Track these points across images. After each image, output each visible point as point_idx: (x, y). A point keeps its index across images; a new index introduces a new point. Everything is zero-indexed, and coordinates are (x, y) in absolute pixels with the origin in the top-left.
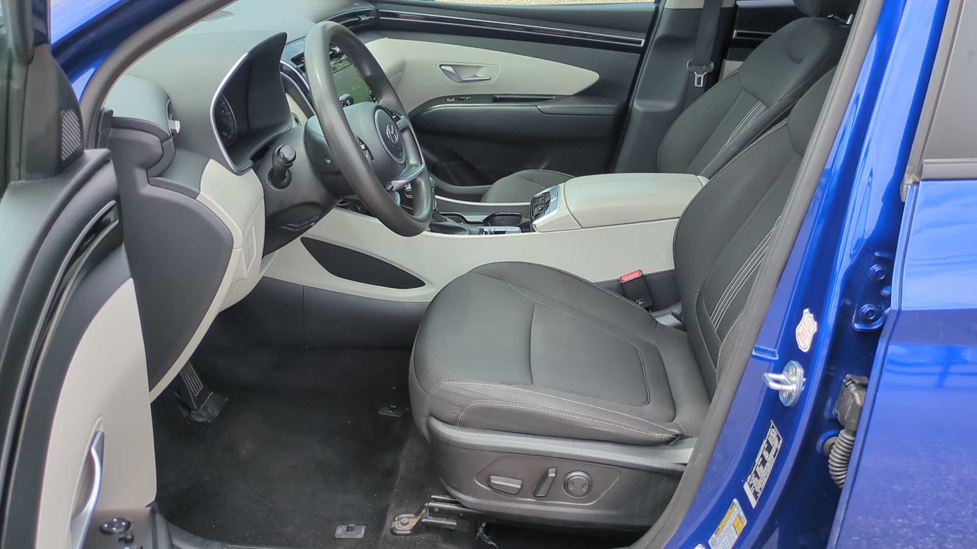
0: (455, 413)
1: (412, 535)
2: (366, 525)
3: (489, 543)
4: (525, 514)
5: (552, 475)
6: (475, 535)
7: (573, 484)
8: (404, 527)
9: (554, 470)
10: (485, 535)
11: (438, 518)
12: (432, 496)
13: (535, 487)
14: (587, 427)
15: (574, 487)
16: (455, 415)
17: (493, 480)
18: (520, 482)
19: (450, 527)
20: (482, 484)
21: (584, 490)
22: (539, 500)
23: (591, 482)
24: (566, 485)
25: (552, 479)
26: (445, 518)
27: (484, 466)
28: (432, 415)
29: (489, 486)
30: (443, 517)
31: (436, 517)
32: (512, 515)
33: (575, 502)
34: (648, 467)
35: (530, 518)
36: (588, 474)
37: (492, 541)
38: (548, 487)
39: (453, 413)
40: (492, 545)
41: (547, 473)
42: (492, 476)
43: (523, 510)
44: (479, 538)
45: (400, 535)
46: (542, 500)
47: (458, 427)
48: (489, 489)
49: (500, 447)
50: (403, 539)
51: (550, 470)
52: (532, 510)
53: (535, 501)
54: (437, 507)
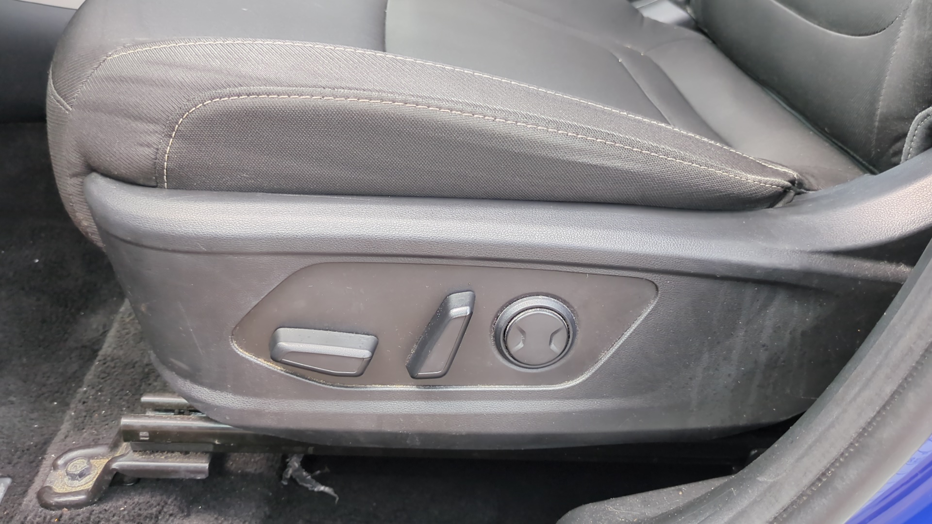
0: (149, 146)
1: (91, 504)
2: (9, 476)
3: (316, 490)
4: (387, 428)
5: (459, 310)
6: (281, 478)
7: (523, 332)
8: (76, 483)
9: (466, 296)
10: (304, 473)
11: (157, 455)
12: (145, 399)
13: (413, 352)
14: (560, 155)
15: (524, 342)
16: (148, 152)
17: (286, 341)
18: (369, 340)
19: (192, 476)
20: (258, 355)
21: (553, 346)
22: (425, 386)
23: (573, 322)
24: (501, 338)
25: (460, 324)
26: (176, 454)
27: (255, 303)
28: (91, 168)
29: (275, 359)
30: (173, 452)
31: (153, 452)
32: (351, 435)
33: (526, 384)
34: (739, 266)
35: (404, 436)
36: (564, 302)
37: (323, 484)
38: (449, 350)
39: (141, 145)
40: (322, 493)
41: (443, 309)
42: (282, 331)
43: (381, 417)
44: (292, 480)
45: (60, 506)
46: (434, 386)
47: (165, 192)
48: (278, 368)
49: (294, 239)
50: (66, 517)
51: (454, 298)
52: (409, 417)
53: (414, 388)
54: (144, 428)
